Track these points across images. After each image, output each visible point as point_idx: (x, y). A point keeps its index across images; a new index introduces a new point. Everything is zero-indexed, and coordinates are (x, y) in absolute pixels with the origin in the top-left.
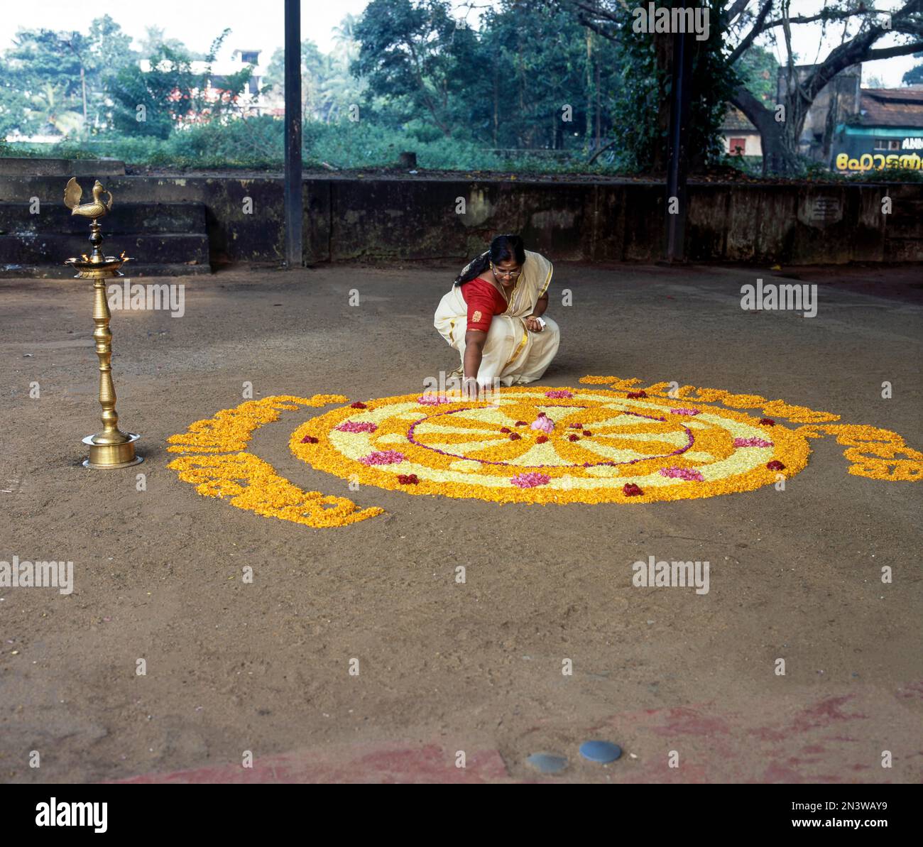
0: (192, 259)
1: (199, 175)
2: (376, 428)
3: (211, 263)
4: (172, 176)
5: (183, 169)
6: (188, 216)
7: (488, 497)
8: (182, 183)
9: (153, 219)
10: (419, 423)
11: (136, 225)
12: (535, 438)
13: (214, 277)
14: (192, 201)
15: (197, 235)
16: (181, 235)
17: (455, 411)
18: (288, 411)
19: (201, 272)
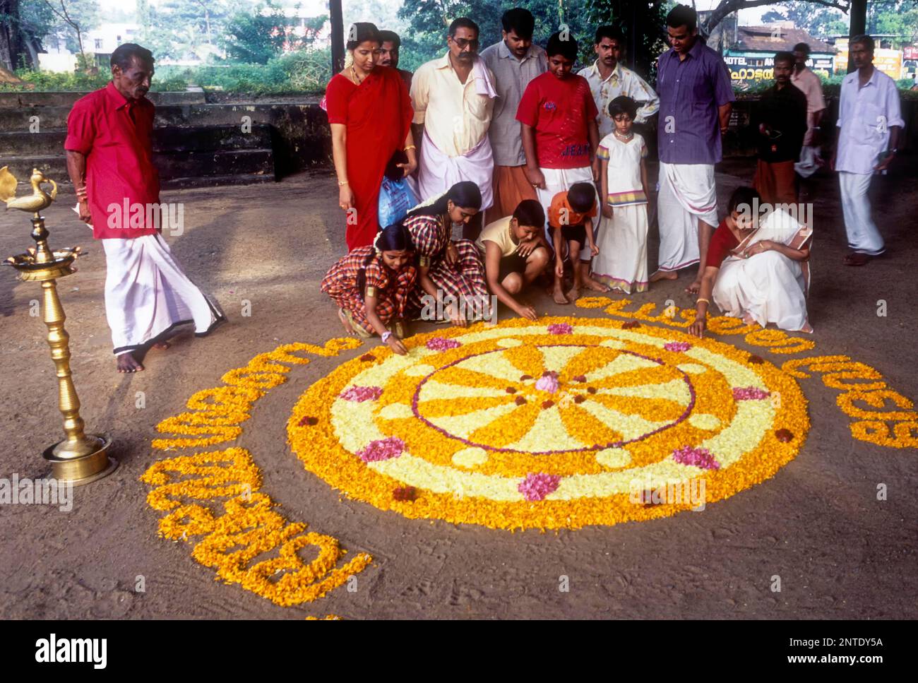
0: (260, 170)
1: (267, 101)
2: (382, 392)
3: (276, 173)
4: (245, 103)
5: (258, 96)
6: (257, 135)
7: (493, 524)
8: (252, 109)
9: (228, 139)
10: (425, 381)
11: (215, 144)
12: (540, 403)
13: (277, 185)
14: (261, 124)
15: (264, 150)
16: (250, 151)
17: (461, 360)
18: (299, 365)
19: (267, 180)
